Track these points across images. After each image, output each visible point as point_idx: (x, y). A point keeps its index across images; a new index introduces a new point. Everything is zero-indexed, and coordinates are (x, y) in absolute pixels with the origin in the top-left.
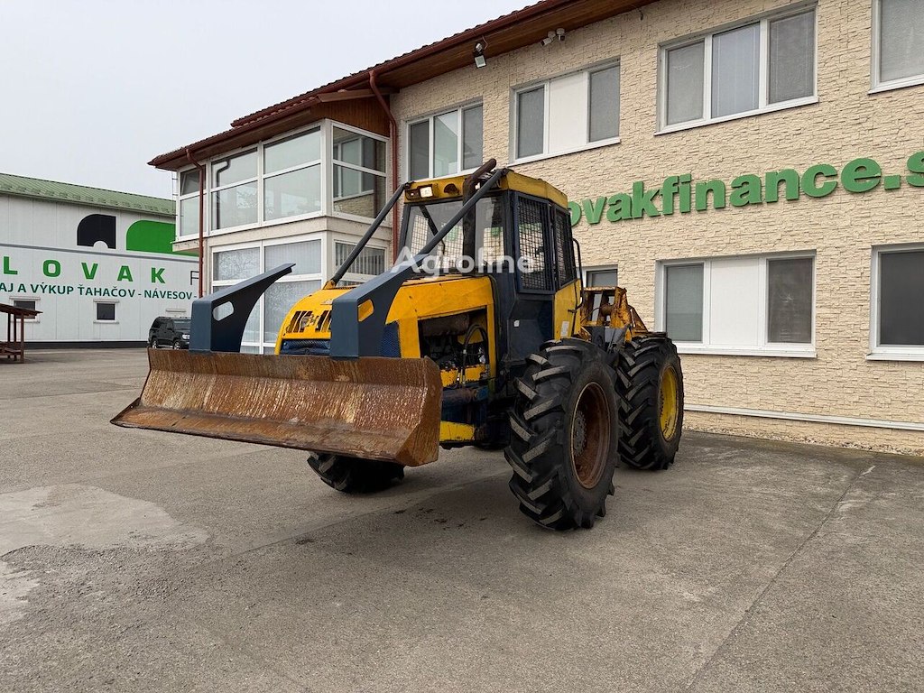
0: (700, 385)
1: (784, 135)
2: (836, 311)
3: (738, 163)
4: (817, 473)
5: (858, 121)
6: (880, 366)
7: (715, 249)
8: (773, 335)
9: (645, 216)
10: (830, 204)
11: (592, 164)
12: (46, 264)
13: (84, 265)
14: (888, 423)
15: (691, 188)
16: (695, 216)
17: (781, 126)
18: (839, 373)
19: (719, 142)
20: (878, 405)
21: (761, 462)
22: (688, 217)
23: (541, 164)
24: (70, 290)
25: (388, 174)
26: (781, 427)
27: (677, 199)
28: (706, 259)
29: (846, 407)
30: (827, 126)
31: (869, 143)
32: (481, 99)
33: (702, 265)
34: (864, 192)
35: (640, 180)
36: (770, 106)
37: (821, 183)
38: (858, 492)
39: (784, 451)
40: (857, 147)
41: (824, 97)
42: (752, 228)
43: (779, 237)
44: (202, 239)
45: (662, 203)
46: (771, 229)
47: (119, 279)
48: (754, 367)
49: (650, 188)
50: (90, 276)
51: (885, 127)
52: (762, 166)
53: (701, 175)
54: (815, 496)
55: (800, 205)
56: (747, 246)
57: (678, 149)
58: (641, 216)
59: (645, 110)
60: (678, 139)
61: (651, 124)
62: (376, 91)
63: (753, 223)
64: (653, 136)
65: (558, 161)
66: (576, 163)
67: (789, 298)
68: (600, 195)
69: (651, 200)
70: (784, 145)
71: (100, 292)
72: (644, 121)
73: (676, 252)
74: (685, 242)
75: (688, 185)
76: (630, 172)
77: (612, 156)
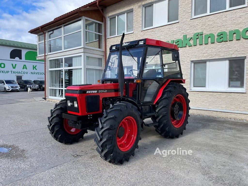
0: (205, 101)
1: (235, 18)
3: (219, 28)
7: (211, 57)
11: (169, 30)
12: (1, 64)
13: (12, 64)
16: (204, 46)
17: (234, 15)
19: (213, 21)
22: (202, 46)
23: (152, 30)
24: (8, 72)
25: (103, 34)
26: (233, 116)
27: (198, 40)
28: (207, 60)
32: (133, 9)
33: (206, 62)
35: (186, 34)
36: (230, 8)
43: (233, 52)
44: (45, 56)
45: (193, 42)
46: (230, 50)
47: (23, 69)
48: (224, 96)
49: (189, 37)
50: (14, 68)
52: (228, 29)
53: (206, 32)
55: (241, 41)
56: (222, 56)
57: (198, 23)
58: (186, 46)
59: (187, 11)
60: (198, 20)
61: (189, 15)
62: (99, 7)
63: (224, 48)
64: (190, 20)
65: (158, 29)
66: (164, 29)
67: (236, 73)
68: (172, 39)
69: (189, 41)
70: (235, 21)
71: (17, 72)
72: (187, 15)
73: (197, 58)
74: (201, 54)
75: (202, 36)
76: (182, 32)
77: (176, 27)
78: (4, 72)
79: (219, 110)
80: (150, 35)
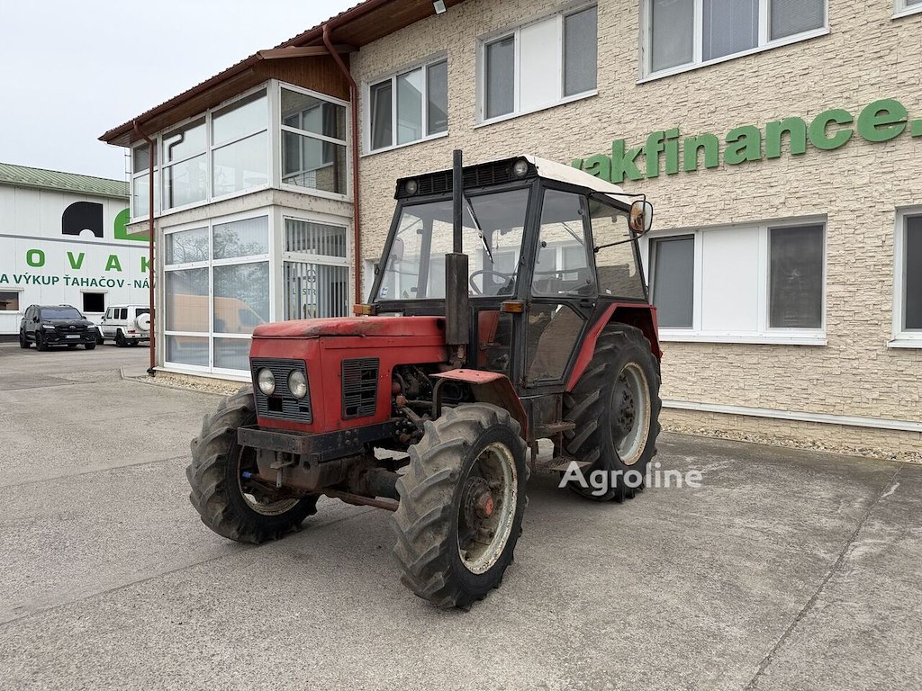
0: (689, 378)
1: (788, 76)
2: (851, 288)
3: (734, 113)
4: (823, 494)
5: (879, 55)
6: (905, 355)
7: (707, 216)
8: (777, 318)
9: (626, 181)
10: (844, 159)
11: (566, 122)
12: (30, 254)
13: (70, 254)
14: (915, 425)
15: (678, 145)
16: (682, 180)
17: (785, 65)
18: (855, 364)
19: (712, 89)
20: (903, 403)
21: (753, 477)
22: (675, 179)
23: (510, 124)
24: (55, 280)
25: (347, 142)
26: (785, 430)
27: (663, 159)
28: (697, 229)
29: (864, 406)
30: (840, 62)
31: (891, 81)
32: (444, 52)
33: (692, 237)
34: (886, 142)
35: (621, 138)
36: (772, 42)
37: (833, 132)
38: (877, 525)
39: (786, 461)
40: (877, 86)
41: (837, 27)
42: (751, 191)
43: (782, 200)
44: (152, 220)
45: (645, 164)
46: (772, 191)
47: (108, 269)
48: (752, 358)
49: (632, 147)
50: (76, 266)
51: (912, 60)
52: (762, 116)
53: (690, 129)
54: (817, 532)
55: (808, 160)
56: (744, 212)
57: (664, 99)
58: (621, 180)
59: (625, 55)
60: (664, 87)
61: (632, 71)
62: (331, 48)
63: (751, 185)
64: (634, 86)
65: (530, 120)
66: (549, 121)
67: (795, 273)
68: (576, 157)
69: (633, 161)
70: (788, 89)
71: (87, 282)
72: (625, 68)
73: (662, 222)
74: (673, 209)
75: (675, 141)
76: (609, 129)
77: (589, 111)
78: (40, 279)
79: (736, 409)
80: (505, 143)
